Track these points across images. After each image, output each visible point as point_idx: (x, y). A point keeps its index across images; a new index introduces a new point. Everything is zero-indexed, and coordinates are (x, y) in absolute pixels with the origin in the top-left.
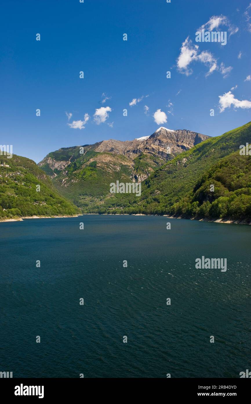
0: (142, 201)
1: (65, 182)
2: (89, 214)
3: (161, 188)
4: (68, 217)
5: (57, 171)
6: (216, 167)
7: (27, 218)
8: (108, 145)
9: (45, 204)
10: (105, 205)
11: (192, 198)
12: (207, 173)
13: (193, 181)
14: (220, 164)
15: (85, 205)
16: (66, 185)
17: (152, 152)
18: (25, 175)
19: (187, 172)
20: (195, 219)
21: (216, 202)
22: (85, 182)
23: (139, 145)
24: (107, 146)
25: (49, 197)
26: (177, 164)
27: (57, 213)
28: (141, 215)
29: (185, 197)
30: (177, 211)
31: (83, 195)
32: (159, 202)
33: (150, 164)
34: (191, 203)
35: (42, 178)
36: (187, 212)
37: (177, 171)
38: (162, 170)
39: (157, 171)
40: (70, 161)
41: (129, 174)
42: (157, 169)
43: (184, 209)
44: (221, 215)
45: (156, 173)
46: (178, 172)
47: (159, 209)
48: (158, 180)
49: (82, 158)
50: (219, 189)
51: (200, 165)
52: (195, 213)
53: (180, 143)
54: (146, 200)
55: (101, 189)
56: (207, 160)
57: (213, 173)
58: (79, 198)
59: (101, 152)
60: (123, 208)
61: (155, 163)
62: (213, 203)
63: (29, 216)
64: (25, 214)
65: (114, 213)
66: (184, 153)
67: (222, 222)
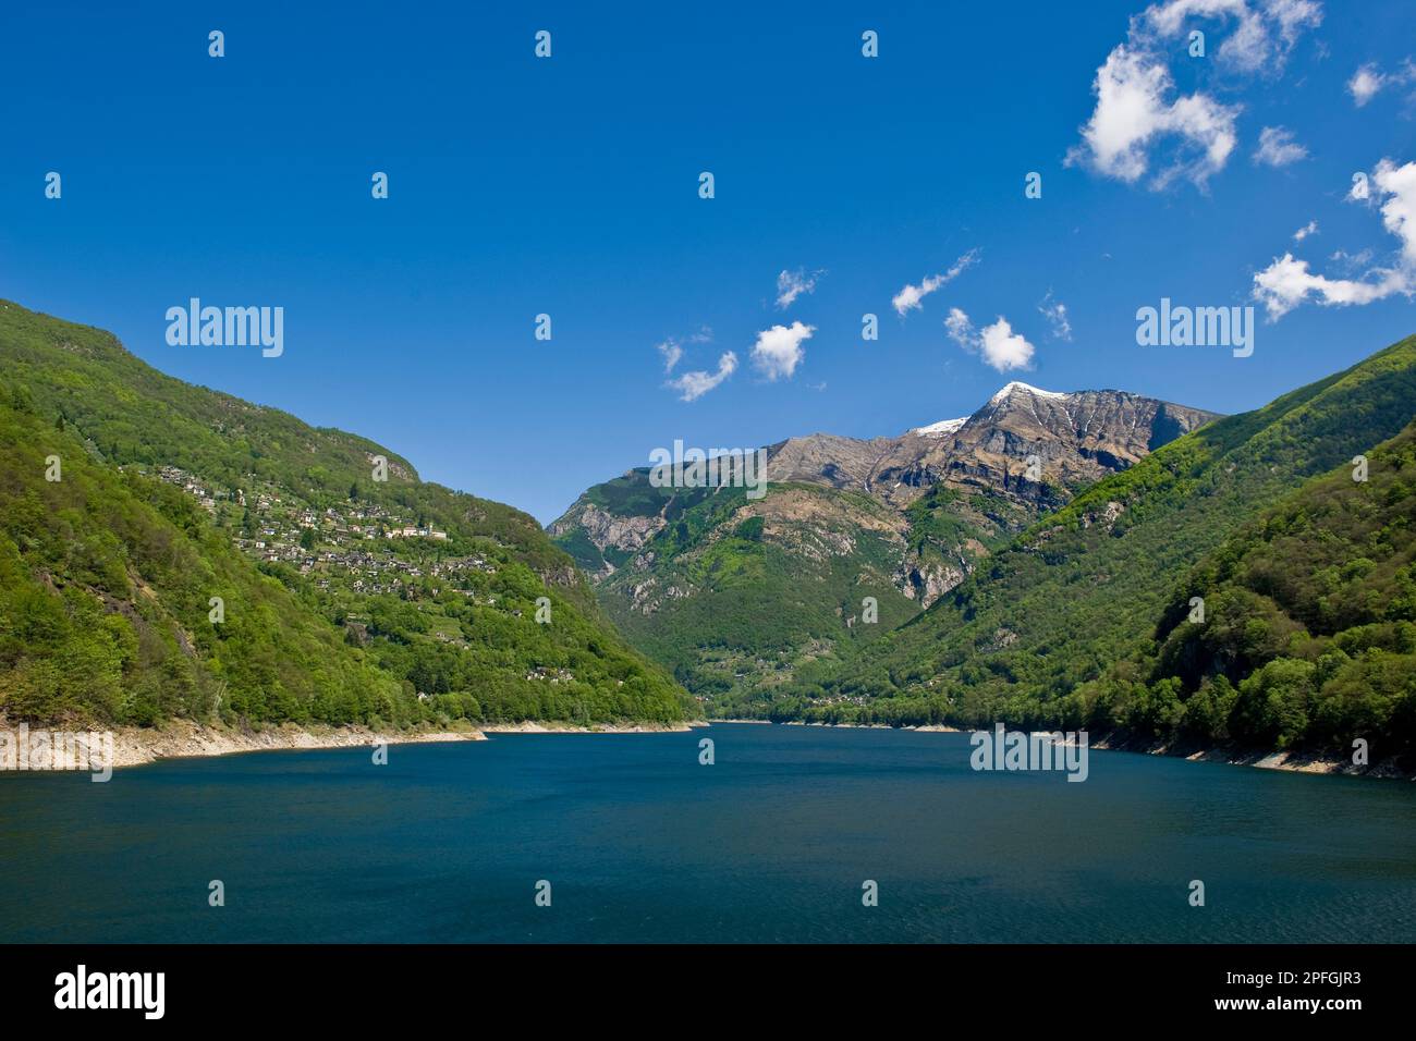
0: (942, 671)
1: (645, 595)
2: (734, 721)
3: (1020, 624)
4: (651, 731)
5: (617, 556)
6: (1249, 538)
7: (502, 731)
8: (808, 454)
9: (569, 677)
10: (797, 688)
11: (1154, 665)
12: (1213, 561)
13: (1152, 594)
14: (1264, 522)
15: (718, 685)
16: (646, 609)
17: (978, 480)
18: (501, 570)
19: (1125, 557)
20: (1169, 753)
21: (1253, 681)
22: (717, 594)
23: (926, 452)
24: (803, 458)
25: (585, 653)
26: (1081, 524)
27: (613, 712)
28: (942, 728)
29: (1122, 658)
30: (1088, 716)
31: (711, 645)
32: (1013, 680)
33: (971, 527)
34: (1149, 683)
35: (559, 580)
36: (1130, 720)
37: (1082, 551)
38: (1021, 550)
39: (1001, 552)
40: (666, 517)
41: (889, 566)
42: (1003, 547)
43: (1119, 708)
44: (1282, 739)
45: (998, 563)
46: (1088, 556)
47: (1013, 708)
48: (1008, 587)
49: (710, 506)
50: (1266, 625)
51: (1181, 528)
52: (1166, 727)
53: (1090, 443)
54: (959, 667)
55: (781, 624)
56: (1207, 507)
57: (1233, 560)
58: (697, 656)
59: (782, 481)
60: (868, 701)
61: (993, 522)
62: (1244, 684)
63: (509, 722)
64: (496, 715)
65: (832, 718)
66: (1111, 483)
67: (1288, 767)
